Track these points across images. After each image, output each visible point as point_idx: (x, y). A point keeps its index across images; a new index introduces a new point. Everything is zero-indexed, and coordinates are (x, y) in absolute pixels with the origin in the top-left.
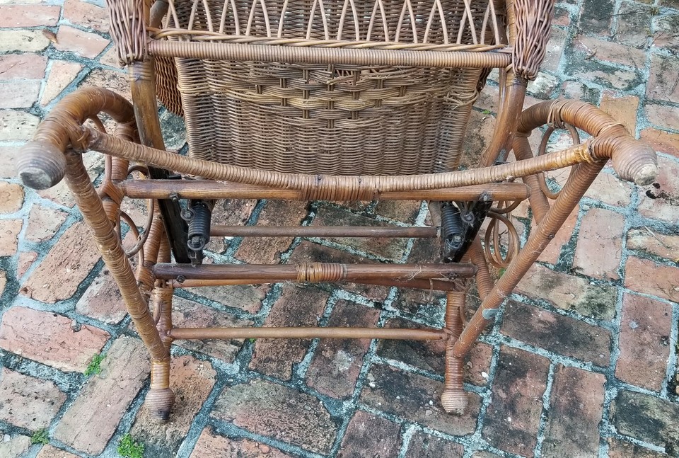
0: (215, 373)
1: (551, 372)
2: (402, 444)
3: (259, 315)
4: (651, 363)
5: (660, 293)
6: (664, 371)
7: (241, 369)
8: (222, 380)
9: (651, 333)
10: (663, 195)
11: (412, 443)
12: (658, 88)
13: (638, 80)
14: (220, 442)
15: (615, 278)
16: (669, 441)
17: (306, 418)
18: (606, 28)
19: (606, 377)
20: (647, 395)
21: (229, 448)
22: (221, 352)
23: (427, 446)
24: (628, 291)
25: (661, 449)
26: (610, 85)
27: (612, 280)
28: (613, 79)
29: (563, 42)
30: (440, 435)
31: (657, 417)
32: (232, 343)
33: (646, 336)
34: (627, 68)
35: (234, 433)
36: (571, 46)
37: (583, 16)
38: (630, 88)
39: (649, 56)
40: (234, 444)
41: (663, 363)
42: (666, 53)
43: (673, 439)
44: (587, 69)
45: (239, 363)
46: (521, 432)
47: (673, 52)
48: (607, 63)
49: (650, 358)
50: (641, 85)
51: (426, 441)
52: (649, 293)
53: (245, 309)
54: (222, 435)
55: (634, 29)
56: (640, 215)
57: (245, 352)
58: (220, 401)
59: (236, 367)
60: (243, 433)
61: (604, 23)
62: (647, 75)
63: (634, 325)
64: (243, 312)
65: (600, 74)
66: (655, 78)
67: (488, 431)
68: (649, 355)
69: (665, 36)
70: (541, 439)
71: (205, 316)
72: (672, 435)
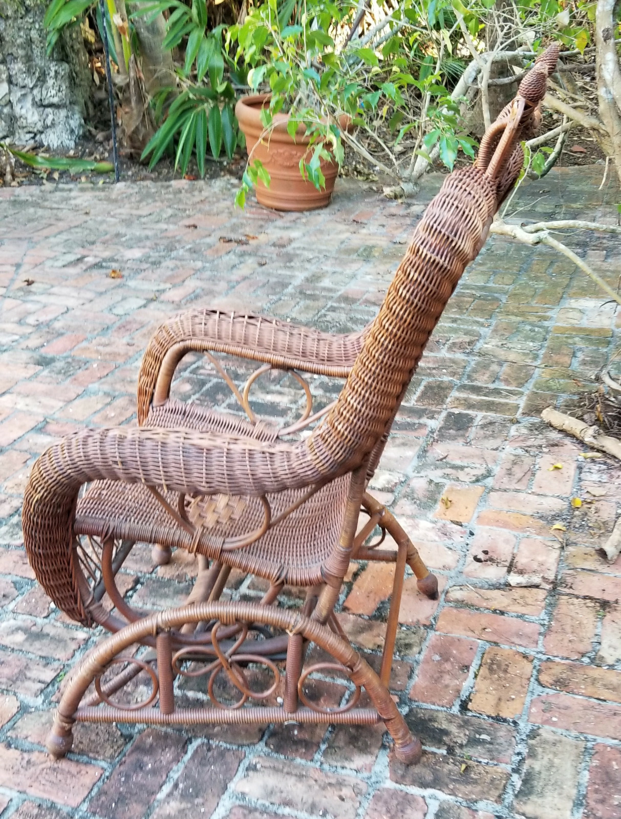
0: (19, 704)
1: (347, 696)
2: (186, 753)
3: (69, 662)
4: (447, 686)
5: (470, 633)
6: (458, 691)
7: (44, 701)
8: (23, 709)
9: (452, 663)
10: (491, 560)
11: (196, 752)
12: (505, 480)
13: (489, 474)
14: (13, 753)
15: (428, 624)
16: (452, 744)
17: (97, 734)
18: (463, 436)
19: (400, 699)
20: (438, 711)
21: (20, 758)
22: (27, 689)
23: (210, 754)
24: (438, 633)
25: (443, 751)
26: (457, 479)
27: (424, 625)
28: (461, 475)
29: (417, 449)
30: (224, 745)
31: (444, 727)
32: (40, 682)
33: (447, 666)
34: (478, 466)
35: (27, 746)
36: (425, 451)
37: (441, 428)
38: (477, 481)
39: (503, 455)
40: (26, 755)
41: (460, 685)
42: (520, 452)
43: (456, 743)
44: (436, 467)
45: (43, 697)
46: (305, 741)
47: (527, 451)
48: (458, 462)
49: (447, 682)
50: (490, 478)
51: (209, 750)
52: (458, 633)
53: (57, 657)
54: (16, 748)
55: (490, 436)
56: (464, 576)
57: (50, 688)
58: (19, 723)
59: (40, 699)
60: (36, 746)
61: (461, 432)
62: (497, 470)
63: (437, 658)
64: (54, 660)
65: (448, 471)
66: (504, 471)
67: (272, 741)
68: (447, 680)
69: (521, 438)
70: (323, 747)
71: (18, 663)
72: (455, 740)
